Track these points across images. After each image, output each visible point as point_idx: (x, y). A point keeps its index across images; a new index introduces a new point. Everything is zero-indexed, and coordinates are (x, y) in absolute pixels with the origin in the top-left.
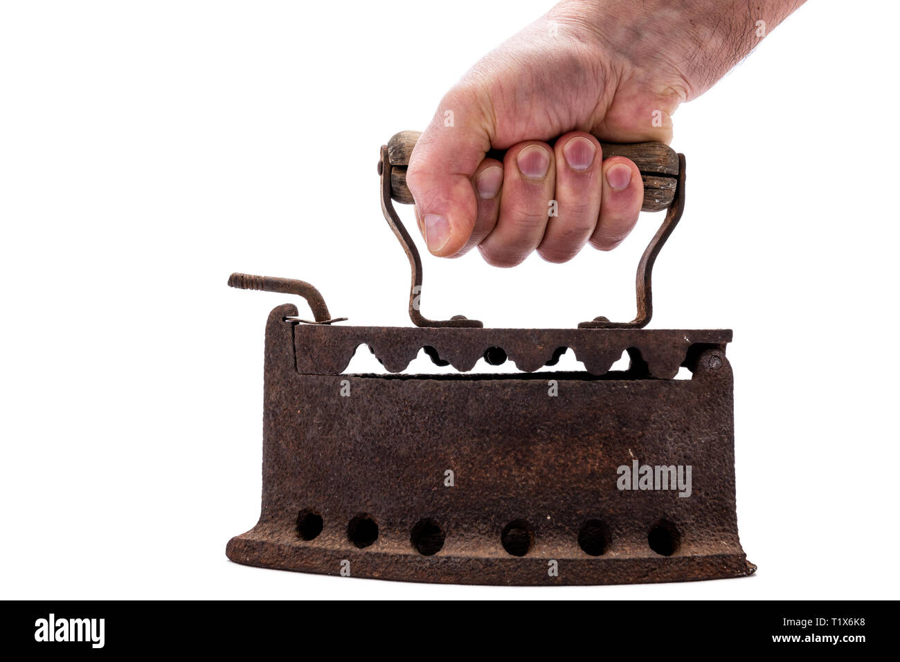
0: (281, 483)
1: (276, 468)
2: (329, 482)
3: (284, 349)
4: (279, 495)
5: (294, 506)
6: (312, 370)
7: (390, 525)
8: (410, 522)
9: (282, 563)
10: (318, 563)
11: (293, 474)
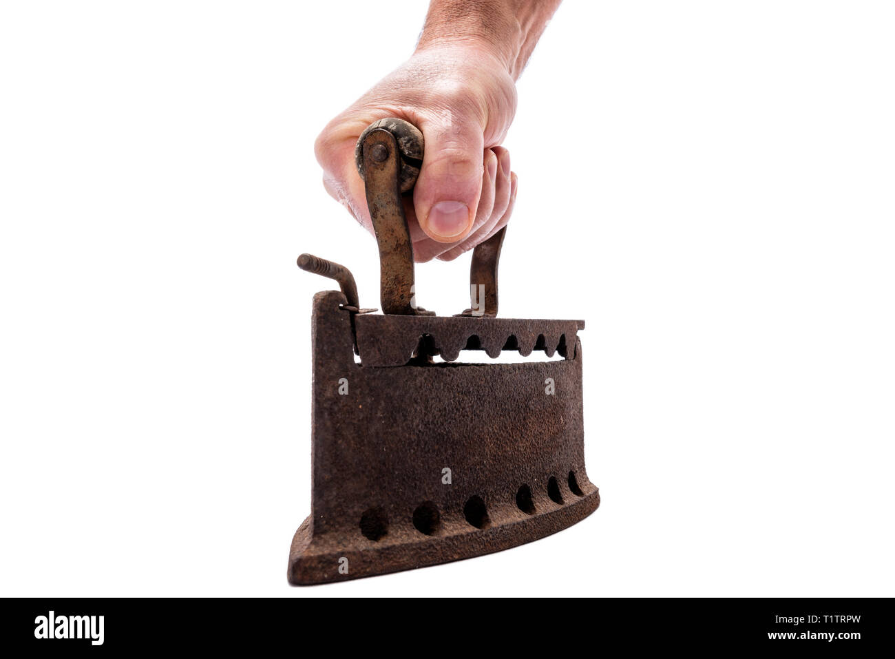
0: (342, 487)
1: (335, 471)
2: (395, 476)
3: (343, 340)
4: (339, 500)
5: (356, 509)
6: (379, 363)
7: (447, 509)
8: (462, 501)
9: (368, 570)
10: (405, 559)
11: (354, 475)
